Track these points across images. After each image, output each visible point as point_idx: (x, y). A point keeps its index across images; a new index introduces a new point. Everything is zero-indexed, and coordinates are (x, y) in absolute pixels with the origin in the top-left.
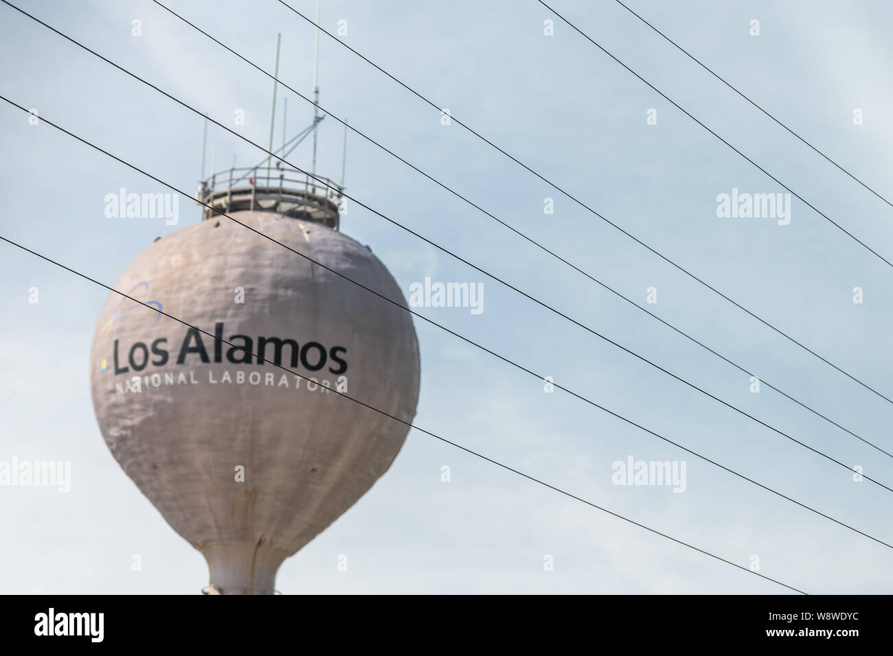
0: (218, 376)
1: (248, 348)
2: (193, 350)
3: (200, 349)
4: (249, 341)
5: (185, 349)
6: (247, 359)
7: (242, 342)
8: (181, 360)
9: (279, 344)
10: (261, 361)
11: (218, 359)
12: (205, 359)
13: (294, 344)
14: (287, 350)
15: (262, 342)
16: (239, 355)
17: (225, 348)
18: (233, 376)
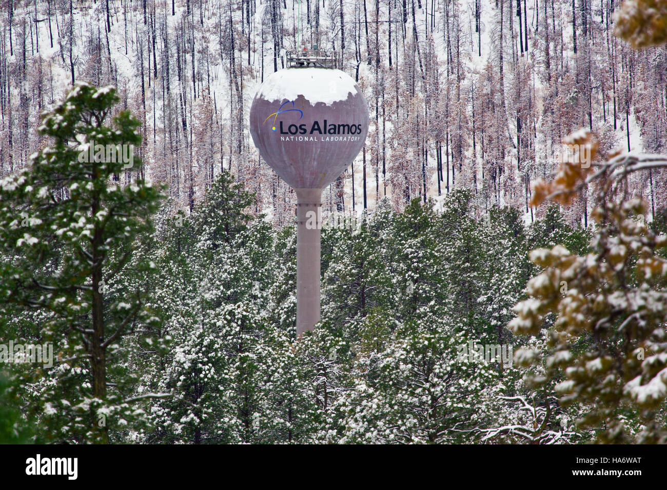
0: (325, 138)
1: (335, 129)
2: (316, 130)
3: (319, 129)
4: (335, 126)
5: (313, 129)
6: (335, 133)
7: (333, 127)
8: (311, 132)
9: (344, 126)
10: (339, 133)
11: (325, 133)
12: (321, 133)
13: (348, 125)
14: (346, 128)
15: (339, 126)
16: (332, 131)
17: (328, 128)
18: (330, 139)
